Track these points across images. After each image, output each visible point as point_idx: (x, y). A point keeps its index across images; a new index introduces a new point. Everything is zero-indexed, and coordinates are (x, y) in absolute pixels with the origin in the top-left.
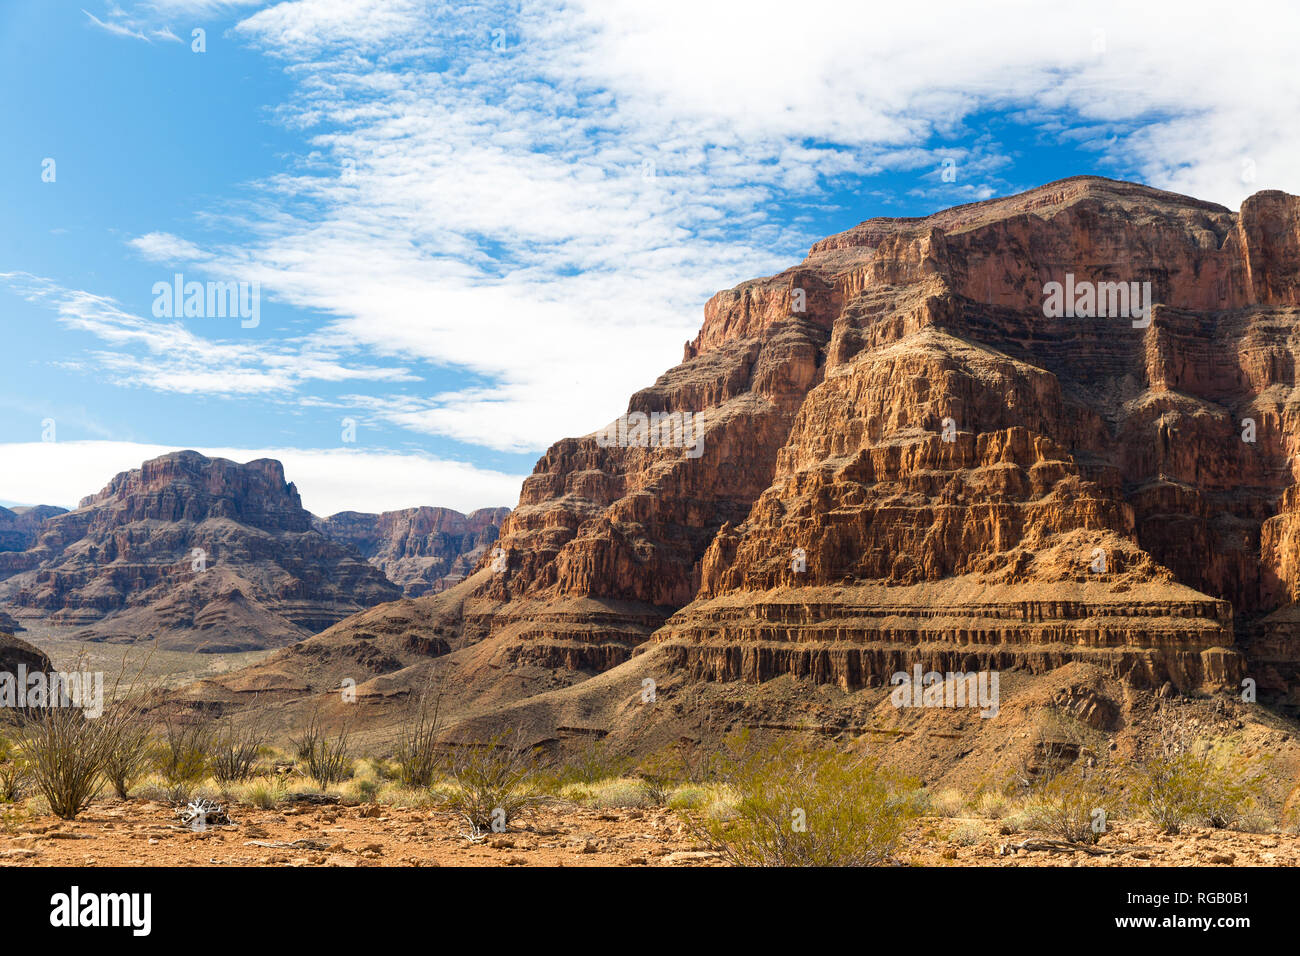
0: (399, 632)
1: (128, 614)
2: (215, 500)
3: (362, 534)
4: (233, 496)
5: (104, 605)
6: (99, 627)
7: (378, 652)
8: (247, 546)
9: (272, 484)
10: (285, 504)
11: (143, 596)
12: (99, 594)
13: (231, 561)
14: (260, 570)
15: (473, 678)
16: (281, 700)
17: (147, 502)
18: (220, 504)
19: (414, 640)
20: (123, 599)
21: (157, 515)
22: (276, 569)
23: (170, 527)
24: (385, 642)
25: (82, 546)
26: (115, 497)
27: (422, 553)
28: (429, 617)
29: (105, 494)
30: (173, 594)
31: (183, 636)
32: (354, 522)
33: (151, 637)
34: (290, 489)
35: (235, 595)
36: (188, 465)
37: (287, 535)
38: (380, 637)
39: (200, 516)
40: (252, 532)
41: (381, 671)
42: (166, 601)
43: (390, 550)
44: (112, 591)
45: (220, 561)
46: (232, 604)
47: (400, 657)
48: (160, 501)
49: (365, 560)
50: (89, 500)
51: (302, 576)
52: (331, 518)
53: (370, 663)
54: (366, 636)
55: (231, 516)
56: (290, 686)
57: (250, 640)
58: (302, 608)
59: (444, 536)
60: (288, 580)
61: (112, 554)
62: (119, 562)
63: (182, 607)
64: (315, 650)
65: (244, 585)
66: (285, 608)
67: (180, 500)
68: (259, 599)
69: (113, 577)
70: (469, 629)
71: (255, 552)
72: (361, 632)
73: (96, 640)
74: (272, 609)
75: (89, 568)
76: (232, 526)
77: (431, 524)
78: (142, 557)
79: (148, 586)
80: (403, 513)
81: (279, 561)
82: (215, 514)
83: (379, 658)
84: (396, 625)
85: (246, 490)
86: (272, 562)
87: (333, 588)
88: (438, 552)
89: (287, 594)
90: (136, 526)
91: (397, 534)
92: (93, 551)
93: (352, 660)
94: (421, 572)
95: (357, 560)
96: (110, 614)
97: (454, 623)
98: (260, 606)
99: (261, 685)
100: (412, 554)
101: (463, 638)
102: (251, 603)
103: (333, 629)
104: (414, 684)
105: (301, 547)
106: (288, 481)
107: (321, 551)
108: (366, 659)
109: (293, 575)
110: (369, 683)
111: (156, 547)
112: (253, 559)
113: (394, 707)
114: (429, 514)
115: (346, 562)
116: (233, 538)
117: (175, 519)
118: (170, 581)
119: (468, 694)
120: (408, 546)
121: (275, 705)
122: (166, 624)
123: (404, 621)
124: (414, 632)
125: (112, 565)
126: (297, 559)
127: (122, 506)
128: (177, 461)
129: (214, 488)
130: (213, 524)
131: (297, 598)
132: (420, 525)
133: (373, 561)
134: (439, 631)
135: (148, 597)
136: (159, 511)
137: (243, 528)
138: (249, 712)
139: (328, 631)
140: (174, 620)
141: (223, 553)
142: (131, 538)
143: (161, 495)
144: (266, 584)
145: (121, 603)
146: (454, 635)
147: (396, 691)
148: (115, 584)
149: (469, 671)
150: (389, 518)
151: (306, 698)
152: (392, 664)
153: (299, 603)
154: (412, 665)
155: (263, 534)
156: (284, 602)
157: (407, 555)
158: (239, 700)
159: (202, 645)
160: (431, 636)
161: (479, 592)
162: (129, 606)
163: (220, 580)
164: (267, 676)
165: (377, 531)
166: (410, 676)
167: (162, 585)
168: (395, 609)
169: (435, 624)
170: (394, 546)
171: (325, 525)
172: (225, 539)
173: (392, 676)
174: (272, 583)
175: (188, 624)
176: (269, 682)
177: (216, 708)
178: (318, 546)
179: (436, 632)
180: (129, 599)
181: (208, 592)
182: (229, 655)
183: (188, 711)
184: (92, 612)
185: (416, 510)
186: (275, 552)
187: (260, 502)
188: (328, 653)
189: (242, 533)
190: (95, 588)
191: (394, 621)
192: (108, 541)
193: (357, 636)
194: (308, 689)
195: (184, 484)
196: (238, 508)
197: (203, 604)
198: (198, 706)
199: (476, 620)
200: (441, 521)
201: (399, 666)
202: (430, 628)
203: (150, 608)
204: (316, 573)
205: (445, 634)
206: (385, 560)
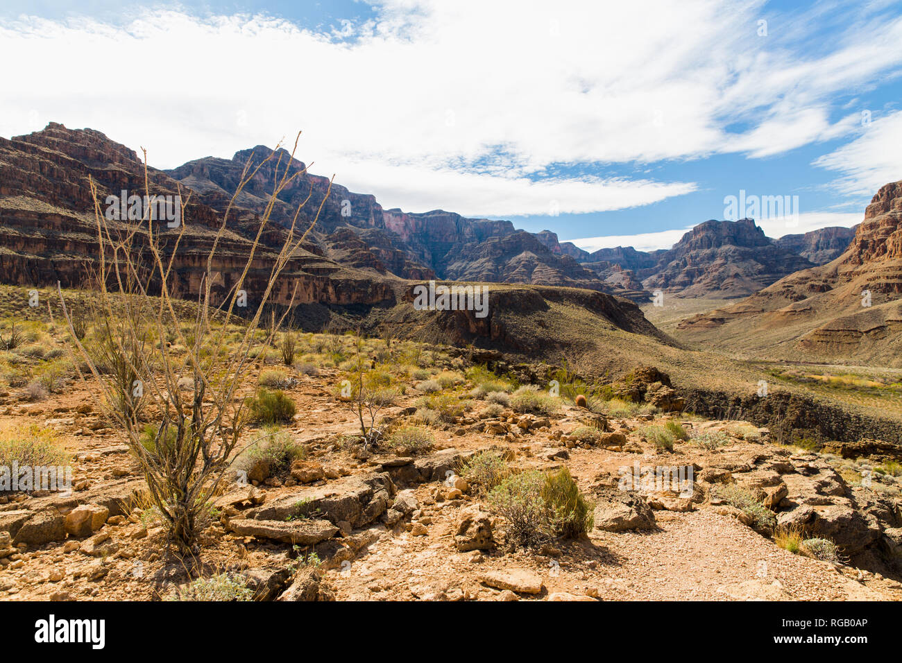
0: (805, 283)
1: (694, 287)
2: (725, 238)
3: (797, 244)
4: (732, 235)
5: (684, 284)
6: (682, 293)
7: (795, 293)
8: (740, 255)
9: (750, 227)
10: (757, 235)
11: (699, 280)
12: (682, 280)
13: (734, 261)
14: (747, 264)
15: (843, 301)
16: (751, 315)
17: (696, 243)
18: (727, 240)
19: (812, 286)
20: (691, 281)
21: (701, 247)
22: (753, 262)
23: (707, 251)
24: (798, 289)
25: (674, 263)
26: (685, 243)
27: (827, 248)
28: (820, 275)
29: (681, 242)
30: (711, 277)
31: (716, 293)
32: (792, 239)
33: (703, 295)
34: (759, 229)
35: (736, 275)
36: (712, 226)
37: (759, 248)
38: (795, 286)
39: (719, 246)
40: (742, 249)
41: (797, 301)
42: (708, 281)
43: (811, 249)
44: (686, 279)
45: (729, 262)
46: (735, 279)
47: (806, 294)
48: (701, 242)
49: (797, 254)
50: (676, 245)
51: (767, 265)
52: (781, 239)
53: (791, 298)
54: (788, 286)
55: (732, 244)
56: (753, 310)
57: (745, 293)
58: (768, 277)
59: (838, 239)
60: (760, 267)
61: (685, 264)
62: (688, 267)
63: (714, 282)
64: (766, 294)
65: (740, 271)
66: (760, 278)
67: (709, 239)
68: (747, 276)
69: (686, 273)
70: (841, 278)
71: (744, 257)
72: (786, 285)
73: (681, 298)
74: (754, 279)
75: (677, 271)
76: (733, 248)
77: (830, 235)
78: (697, 265)
79: (700, 276)
80: (816, 232)
81: (756, 259)
82: (725, 244)
83: (796, 295)
84: (803, 281)
85: (738, 232)
86: (752, 260)
87: (782, 268)
88: (836, 247)
89: (760, 272)
90: (693, 253)
91: (814, 241)
92: (677, 264)
93: (783, 297)
94: (828, 257)
95: (793, 255)
96: (687, 287)
97: (833, 277)
98: (748, 279)
99: (741, 310)
100: (822, 249)
101: (839, 283)
102: (743, 278)
103: (774, 284)
104: (812, 305)
105: (765, 253)
106: (757, 226)
107: (775, 253)
108: (789, 296)
109: (762, 264)
110: (790, 306)
111: (702, 260)
112: (743, 260)
113: (803, 315)
114: (829, 230)
115: (788, 256)
116: (734, 252)
117: (708, 248)
118: (709, 273)
119: (841, 308)
120: (820, 246)
121: (748, 318)
122: (708, 290)
123: (807, 278)
124: (812, 283)
125: (686, 269)
126: (764, 257)
127: (688, 246)
128: (707, 225)
129: (724, 233)
130: (724, 248)
131: (766, 273)
132: (825, 236)
133: (803, 254)
134: (826, 281)
135: (701, 280)
136: (702, 246)
137: (737, 248)
138: (737, 321)
139: (772, 286)
140: (711, 287)
141: (730, 259)
142: (691, 257)
143: (702, 239)
144: (750, 270)
145: (691, 283)
146: (833, 282)
147: (803, 309)
148: (687, 276)
149: (840, 298)
150: (809, 235)
151: (761, 314)
152: (803, 297)
153: (766, 276)
154: (811, 297)
155: (747, 249)
156: (759, 276)
157: (820, 250)
158: (732, 317)
159: (724, 296)
160: (821, 283)
161: (845, 262)
162: (693, 284)
163: (730, 270)
164: (744, 306)
165: (804, 241)
166: (810, 302)
167: (706, 274)
168: (802, 273)
169: (823, 278)
170: (813, 246)
171: (778, 242)
172: (730, 253)
173: (800, 302)
174: (753, 269)
175: (718, 288)
176: (744, 309)
177: (722, 321)
178: (774, 251)
179: (824, 282)
180: (693, 281)
181: (725, 275)
182: (736, 299)
183: (709, 322)
184: (680, 287)
185: (822, 229)
186: (754, 256)
187: (745, 236)
188: (771, 295)
189: (737, 250)
190: (680, 278)
191: (802, 279)
192: (683, 260)
193: (784, 287)
194: (763, 311)
195: (710, 234)
196: (735, 240)
197: (723, 280)
198: (713, 320)
199: (845, 274)
200: (836, 232)
201: (805, 298)
202: (820, 280)
203: (702, 284)
204: (774, 263)
205: (828, 282)
206: (809, 253)
